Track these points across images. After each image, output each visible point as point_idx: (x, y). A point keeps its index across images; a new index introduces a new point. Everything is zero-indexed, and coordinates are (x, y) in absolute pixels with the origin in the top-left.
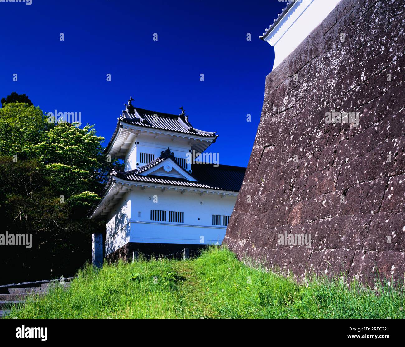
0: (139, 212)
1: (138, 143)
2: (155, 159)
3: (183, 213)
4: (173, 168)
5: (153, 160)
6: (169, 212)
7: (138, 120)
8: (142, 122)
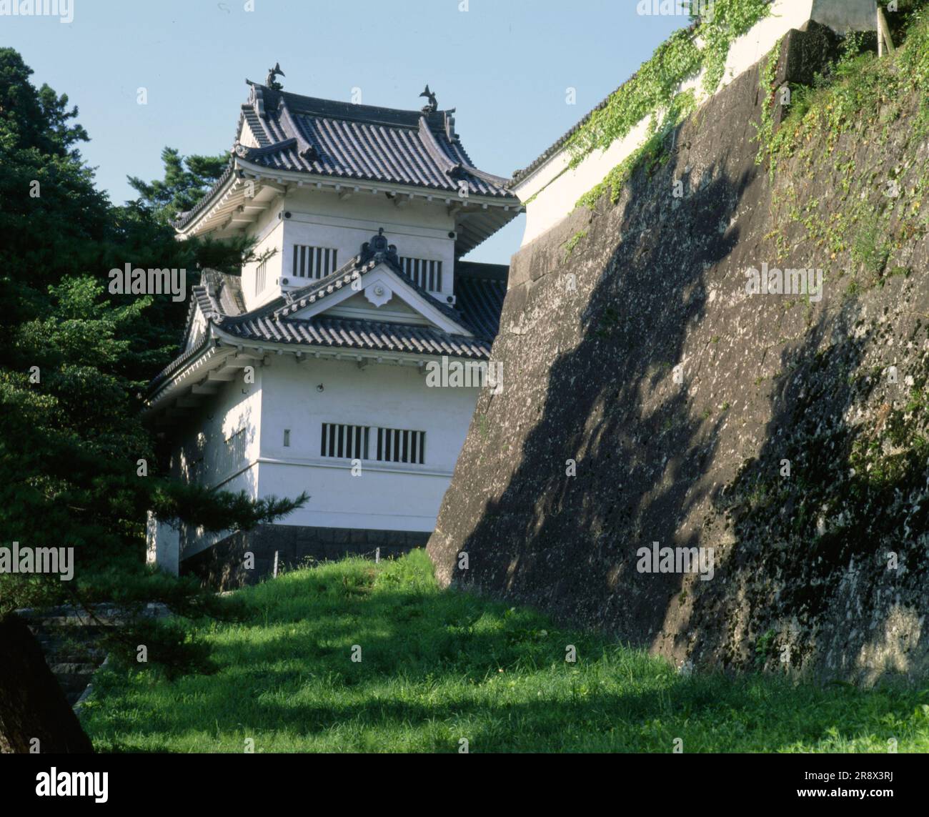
0: (287, 432)
1: (288, 215)
2: (339, 269)
3: (423, 434)
4: (394, 295)
5: (334, 269)
6: (380, 431)
7: (291, 146)
8: (302, 155)
